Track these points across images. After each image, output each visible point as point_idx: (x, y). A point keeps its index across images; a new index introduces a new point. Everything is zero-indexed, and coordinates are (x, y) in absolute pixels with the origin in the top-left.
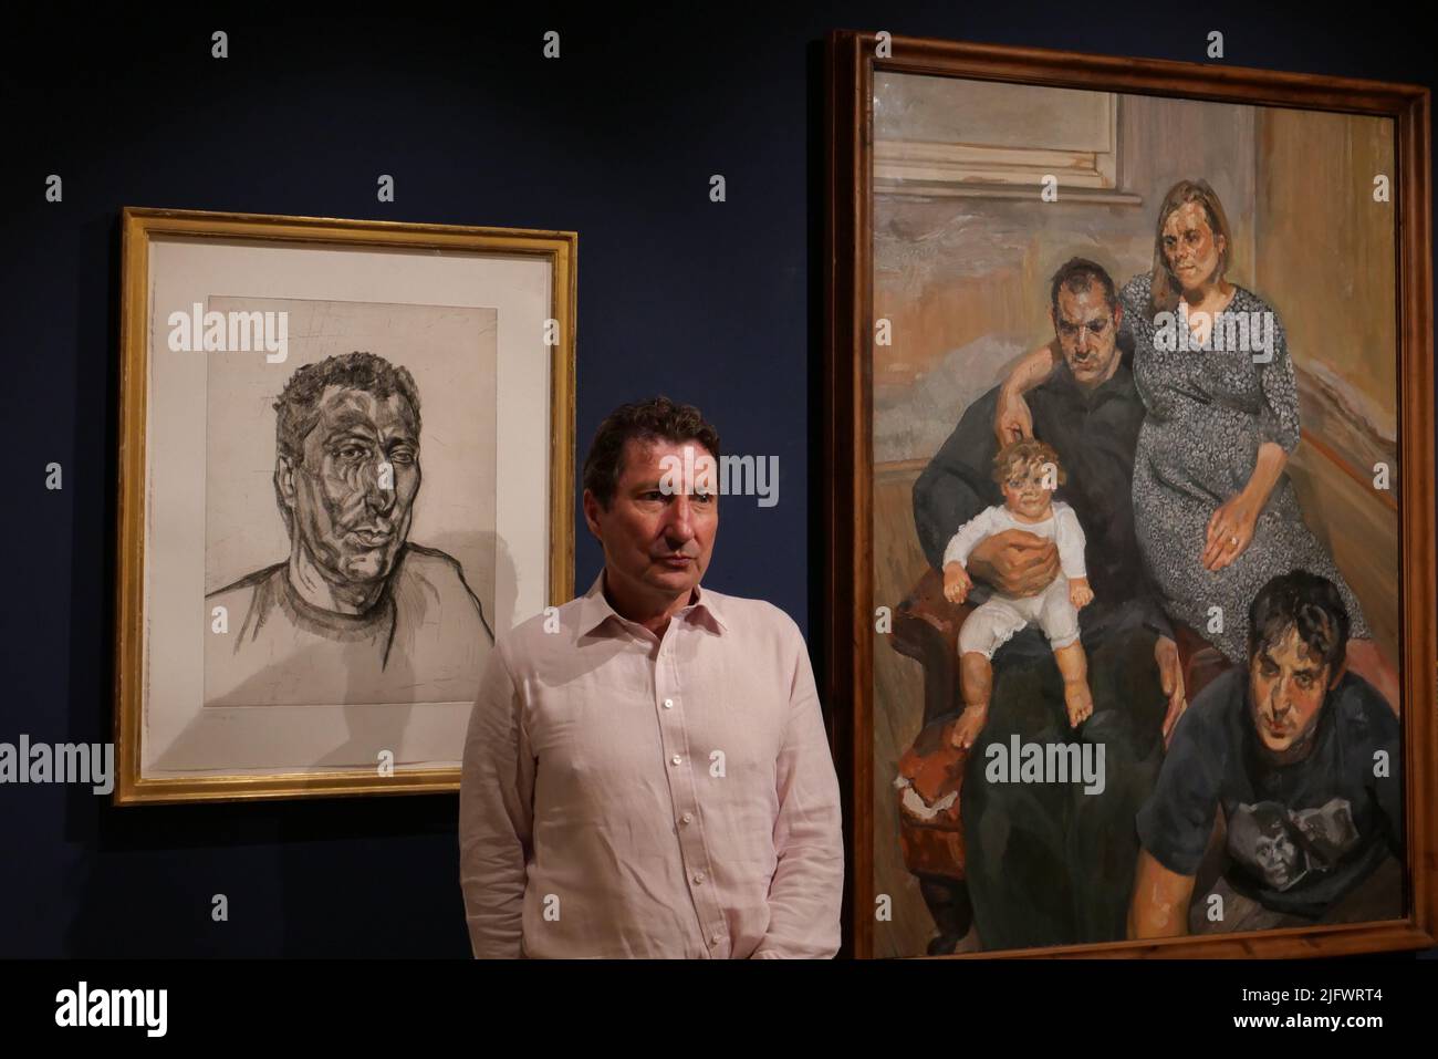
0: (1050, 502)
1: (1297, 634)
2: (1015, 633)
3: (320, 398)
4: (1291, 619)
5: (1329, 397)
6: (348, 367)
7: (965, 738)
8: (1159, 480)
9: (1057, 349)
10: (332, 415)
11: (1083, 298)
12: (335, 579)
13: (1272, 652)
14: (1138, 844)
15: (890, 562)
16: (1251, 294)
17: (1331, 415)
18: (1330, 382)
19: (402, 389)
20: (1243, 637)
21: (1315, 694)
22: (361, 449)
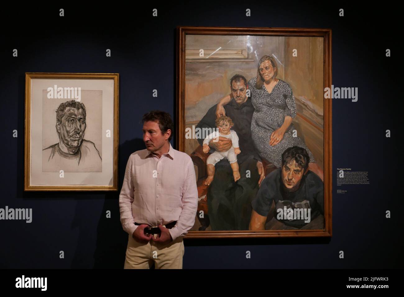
0: (229, 131)
1: (295, 161)
2: (221, 160)
3: (65, 110)
4: (293, 157)
5: (304, 105)
6: (71, 103)
7: (208, 183)
8: (258, 125)
9: (232, 95)
10: (68, 113)
11: (238, 83)
12: (68, 147)
13: (288, 165)
14: (252, 208)
15: (190, 144)
16: (283, 81)
17: (305, 109)
18: (304, 101)
19: (82, 108)
20: (280, 162)
21: (300, 175)
22: (74, 120)
